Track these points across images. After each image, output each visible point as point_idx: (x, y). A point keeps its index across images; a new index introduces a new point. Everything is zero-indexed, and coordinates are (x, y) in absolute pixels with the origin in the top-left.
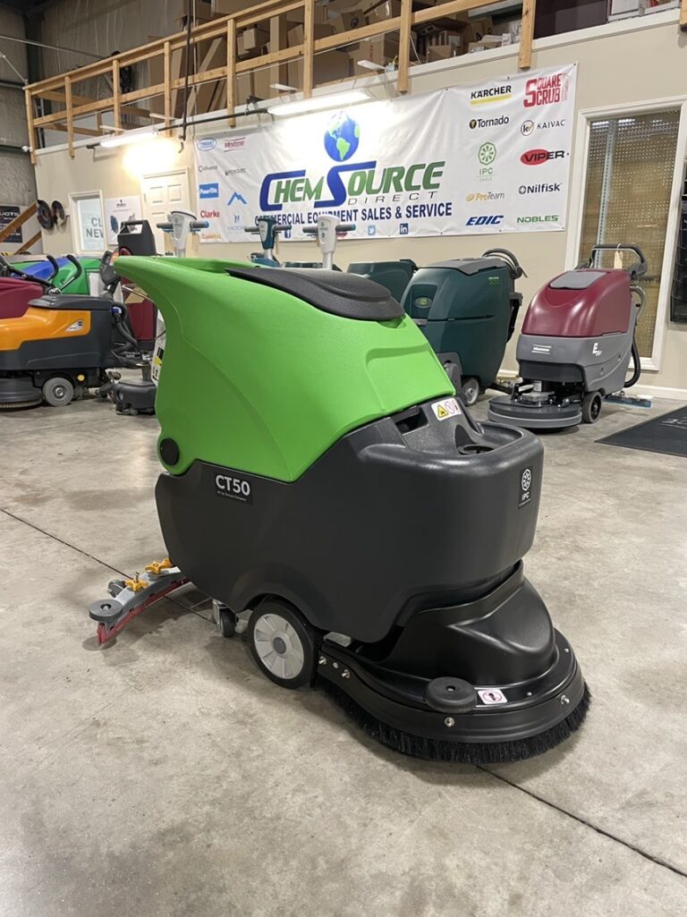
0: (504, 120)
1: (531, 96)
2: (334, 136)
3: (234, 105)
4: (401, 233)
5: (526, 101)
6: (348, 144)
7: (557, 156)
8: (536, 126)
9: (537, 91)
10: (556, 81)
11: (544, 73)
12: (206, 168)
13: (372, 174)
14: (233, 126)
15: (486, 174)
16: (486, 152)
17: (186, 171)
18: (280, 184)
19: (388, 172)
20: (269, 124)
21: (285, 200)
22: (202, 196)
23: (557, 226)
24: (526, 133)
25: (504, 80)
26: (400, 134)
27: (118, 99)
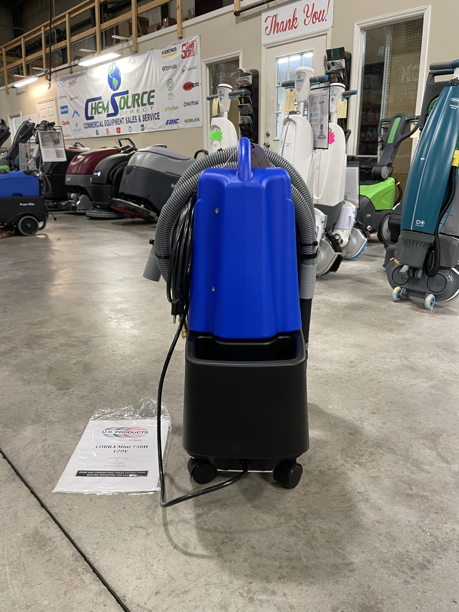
0: (175, 67)
1: (184, 53)
2: (111, 77)
3: (71, 61)
4: (142, 130)
5: (182, 56)
6: (117, 81)
7: (196, 85)
8: (187, 69)
9: (186, 50)
10: (192, 45)
11: (188, 40)
12: (62, 97)
13: (128, 97)
14: (72, 73)
15: (171, 96)
16: (170, 84)
17: (54, 99)
18: (92, 104)
19: (134, 96)
20: (85, 71)
21: (95, 114)
22: (62, 113)
23: (199, 124)
24: (184, 73)
25: (174, 45)
26: (137, 74)
27: (25, 60)
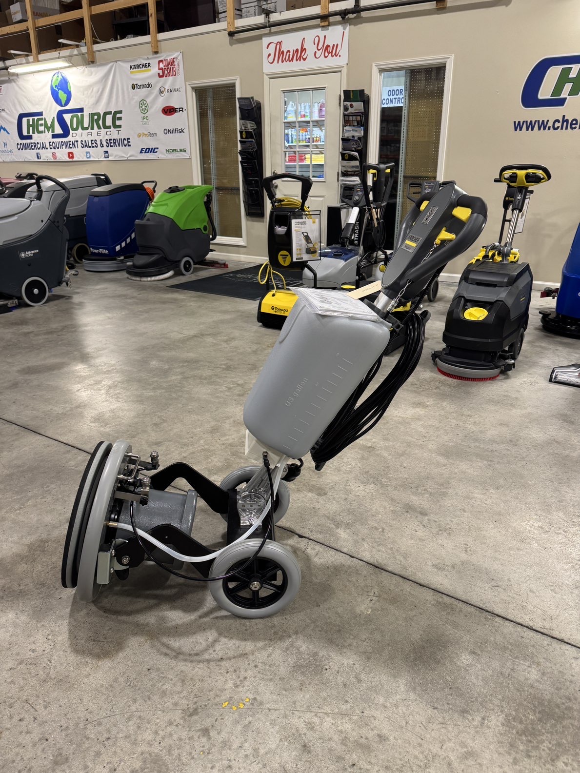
0: (149, 86)
1: (161, 71)
2: (56, 89)
4: (105, 158)
5: (159, 74)
6: (66, 95)
7: (180, 111)
8: (166, 90)
9: (164, 68)
10: (172, 63)
11: (166, 56)
15: (145, 120)
16: (143, 106)
18: (28, 120)
19: (91, 116)
21: (34, 133)
23: (186, 155)
24: (162, 95)
25: (146, 59)
26: (95, 89)
